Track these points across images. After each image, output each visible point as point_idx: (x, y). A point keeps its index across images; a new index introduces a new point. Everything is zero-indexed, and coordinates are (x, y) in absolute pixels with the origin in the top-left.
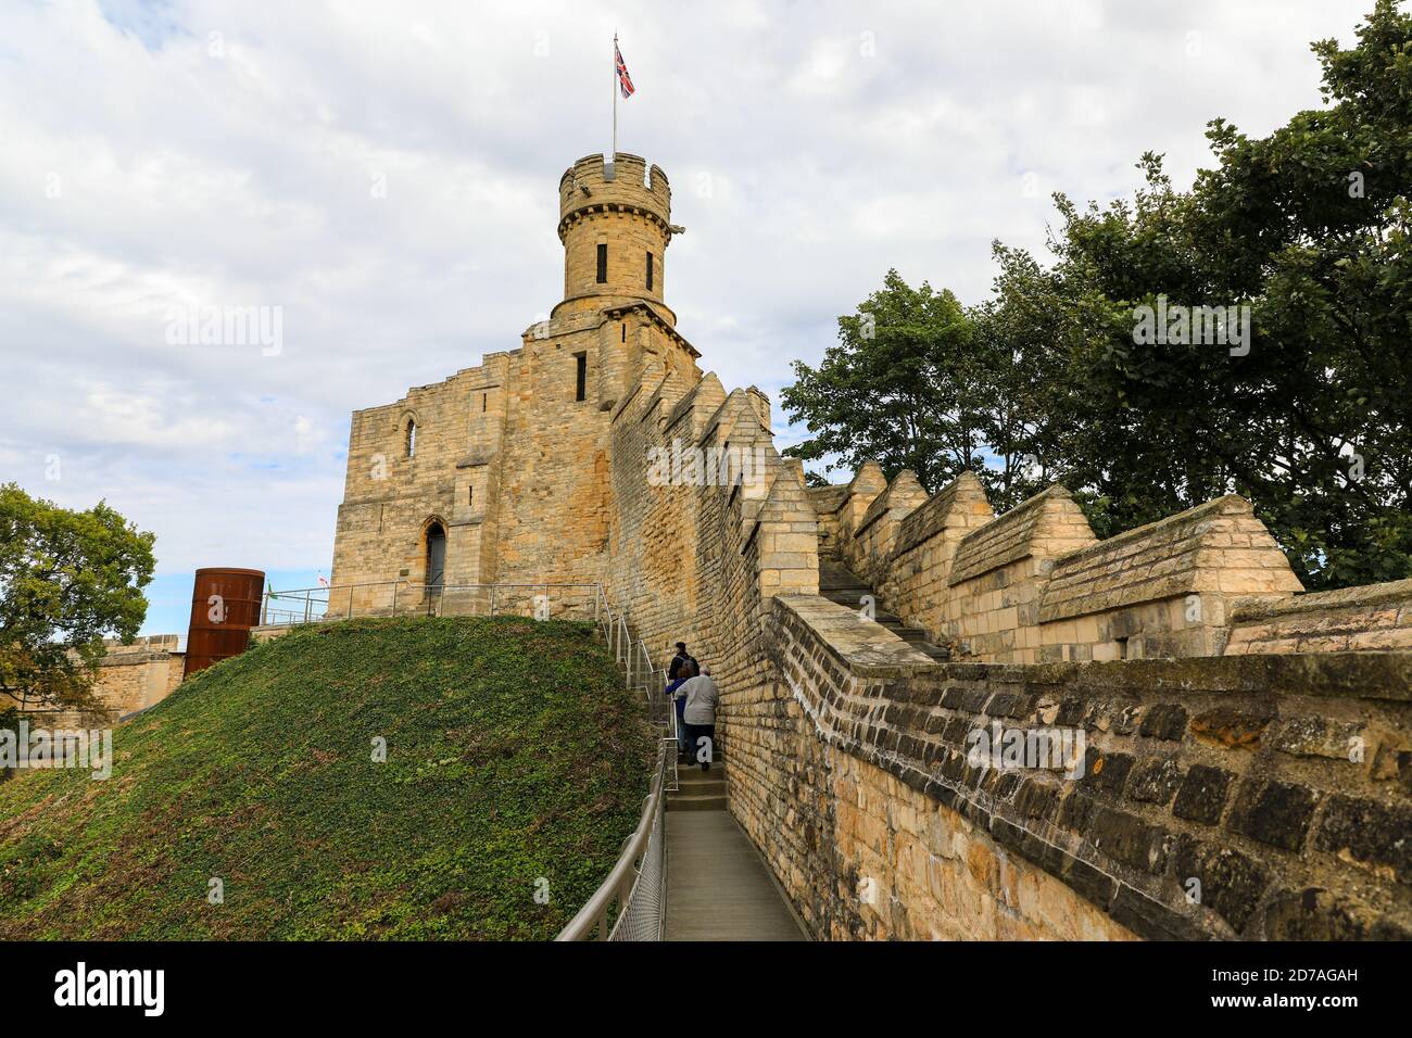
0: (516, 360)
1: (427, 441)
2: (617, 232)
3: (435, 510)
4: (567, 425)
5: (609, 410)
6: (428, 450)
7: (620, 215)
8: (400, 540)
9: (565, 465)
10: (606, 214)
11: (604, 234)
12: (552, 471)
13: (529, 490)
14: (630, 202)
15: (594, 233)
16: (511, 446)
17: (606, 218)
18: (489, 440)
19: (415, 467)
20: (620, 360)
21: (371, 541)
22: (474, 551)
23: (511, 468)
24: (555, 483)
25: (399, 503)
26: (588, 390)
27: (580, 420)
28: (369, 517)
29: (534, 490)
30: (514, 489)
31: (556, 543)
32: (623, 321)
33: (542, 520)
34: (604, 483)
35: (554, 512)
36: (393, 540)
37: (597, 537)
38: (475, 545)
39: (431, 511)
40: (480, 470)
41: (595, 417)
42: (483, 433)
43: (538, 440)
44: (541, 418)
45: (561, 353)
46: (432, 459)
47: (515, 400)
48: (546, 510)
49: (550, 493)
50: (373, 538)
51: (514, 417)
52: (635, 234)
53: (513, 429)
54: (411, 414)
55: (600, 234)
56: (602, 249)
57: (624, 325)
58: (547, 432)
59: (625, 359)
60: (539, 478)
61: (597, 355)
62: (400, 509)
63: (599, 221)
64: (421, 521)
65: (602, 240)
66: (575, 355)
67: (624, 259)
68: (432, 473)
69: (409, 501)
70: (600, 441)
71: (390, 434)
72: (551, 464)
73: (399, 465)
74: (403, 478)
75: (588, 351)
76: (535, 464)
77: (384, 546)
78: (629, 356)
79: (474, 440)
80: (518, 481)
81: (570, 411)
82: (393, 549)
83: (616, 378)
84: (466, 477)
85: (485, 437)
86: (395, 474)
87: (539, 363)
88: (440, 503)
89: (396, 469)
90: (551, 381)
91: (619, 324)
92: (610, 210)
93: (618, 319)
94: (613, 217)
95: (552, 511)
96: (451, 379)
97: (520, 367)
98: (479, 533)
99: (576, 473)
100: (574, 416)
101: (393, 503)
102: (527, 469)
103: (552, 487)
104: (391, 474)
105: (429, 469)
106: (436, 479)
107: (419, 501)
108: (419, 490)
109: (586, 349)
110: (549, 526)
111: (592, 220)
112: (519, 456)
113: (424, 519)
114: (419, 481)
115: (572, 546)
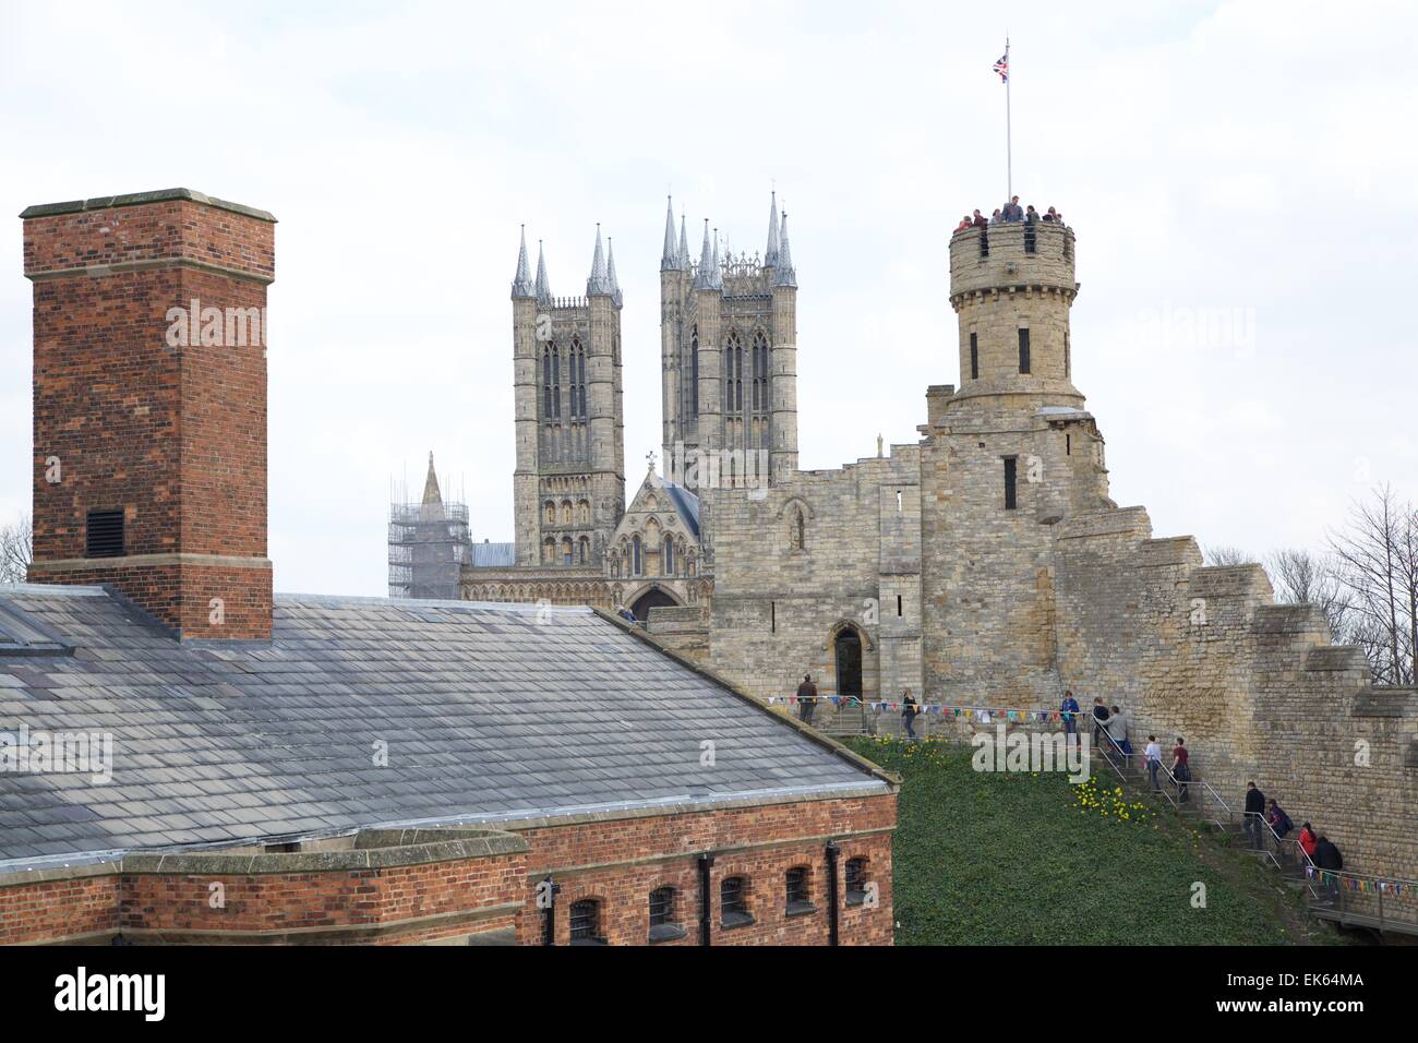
0: (929, 453)
1: (824, 534)
2: (1040, 315)
3: (845, 614)
4: (1000, 534)
5: (1052, 524)
6: (828, 545)
7: (1043, 296)
8: (802, 643)
9: (1002, 578)
10: (1029, 295)
11: (1026, 317)
12: (985, 582)
13: (958, 600)
14: (1054, 281)
15: (1014, 315)
16: (931, 550)
17: (1029, 299)
18: (909, 544)
19: (812, 562)
20: (1065, 474)
21: (762, 642)
22: (914, 665)
23: (933, 574)
24: (989, 595)
25: (796, 602)
26: (1020, 499)
27: (1015, 530)
28: (756, 615)
29: (965, 601)
30: (938, 597)
31: (996, 658)
32: (1067, 431)
33: (977, 633)
34: (1048, 599)
35: (991, 625)
36: (792, 643)
37: (1044, 655)
38: (914, 659)
39: (839, 615)
40: (910, 579)
41: (1033, 530)
42: (901, 535)
43: (964, 546)
44: (967, 523)
45: (986, 453)
46: (833, 556)
47: (931, 499)
48: (980, 624)
49: (985, 606)
50: (764, 639)
51: (932, 517)
52: (1056, 316)
53: (933, 532)
54: (798, 502)
55: (1020, 317)
56: (1024, 334)
57: (1068, 436)
58: (974, 540)
59: (1071, 474)
60: (969, 588)
62: (798, 609)
63: (1020, 303)
64: (829, 625)
65: (1024, 325)
66: (1002, 457)
67: (1047, 347)
68: (836, 572)
69: (810, 601)
70: (1042, 555)
71: (772, 521)
72: (983, 575)
73: (789, 559)
74: (795, 574)
75: (1021, 455)
76: (962, 573)
77: (781, 648)
78: (1076, 472)
79: (890, 541)
80: (943, 590)
81: (1002, 519)
82: (793, 653)
83: (1061, 493)
84: (891, 585)
85: (903, 540)
86: (784, 568)
87: (958, 460)
88: (852, 608)
89: (783, 564)
90: (976, 483)
91: (1063, 435)
92: (1033, 290)
93: (1061, 429)
94: (1035, 297)
95: (989, 625)
96: (848, 467)
97: (934, 462)
98: (918, 647)
99: (1014, 587)
100: (1006, 526)
101: (787, 602)
102: (954, 577)
103: (987, 600)
104: (778, 568)
105: (830, 567)
106: (841, 579)
107: (824, 603)
108: (821, 590)
109: (1016, 452)
110: (986, 640)
111: (1012, 299)
112: (943, 562)
113: (833, 624)
114: (818, 579)
115: (1014, 662)
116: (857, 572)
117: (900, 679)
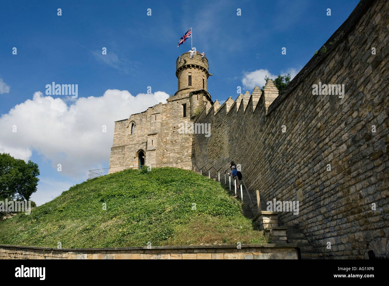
0: (165, 106)
1: (138, 129)
2: (194, 72)
4: (181, 123)
5: (194, 119)
6: (139, 132)
7: (195, 68)
8: (130, 157)
10: (191, 68)
12: (176, 136)
14: (198, 64)
15: (187, 72)
16: (164, 130)
18: (157, 128)
19: (134, 136)
21: (121, 157)
22: (154, 157)
23: (164, 136)
24: (177, 139)
25: (130, 146)
26: (187, 114)
28: (120, 151)
29: (171, 142)
30: (165, 141)
31: (178, 156)
33: (174, 150)
36: (128, 157)
39: (140, 148)
40: (155, 135)
41: (189, 121)
43: (172, 128)
44: (173, 122)
45: (179, 104)
46: (140, 134)
47: (165, 117)
48: (175, 147)
51: (164, 122)
52: (199, 73)
53: (164, 125)
54: (133, 122)
56: (190, 77)
57: (198, 96)
58: (175, 126)
59: (198, 105)
60: (172, 138)
61: (190, 104)
62: (130, 148)
63: (189, 70)
64: (137, 151)
65: (190, 74)
66: (183, 105)
67: (196, 80)
68: (140, 138)
69: (133, 146)
71: (127, 128)
72: (176, 134)
73: (129, 136)
74: (131, 140)
76: (171, 135)
77: (125, 158)
79: (152, 128)
80: (166, 139)
82: (128, 159)
83: (196, 110)
84: (151, 138)
85: (156, 127)
87: (172, 107)
88: (142, 146)
90: (176, 112)
91: (196, 96)
92: (192, 66)
93: (196, 94)
94: (193, 68)
95: (177, 147)
97: (166, 108)
98: (155, 152)
99: (184, 136)
100: (182, 121)
101: (128, 146)
102: (169, 136)
103: (177, 141)
104: (127, 139)
105: (138, 137)
106: (141, 139)
107: (136, 146)
108: (136, 143)
109: (186, 103)
110: (176, 151)
111: (187, 69)
112: (166, 133)
113: (138, 150)
114: (136, 140)
115: (183, 156)
116: (145, 137)
117: (150, 161)
